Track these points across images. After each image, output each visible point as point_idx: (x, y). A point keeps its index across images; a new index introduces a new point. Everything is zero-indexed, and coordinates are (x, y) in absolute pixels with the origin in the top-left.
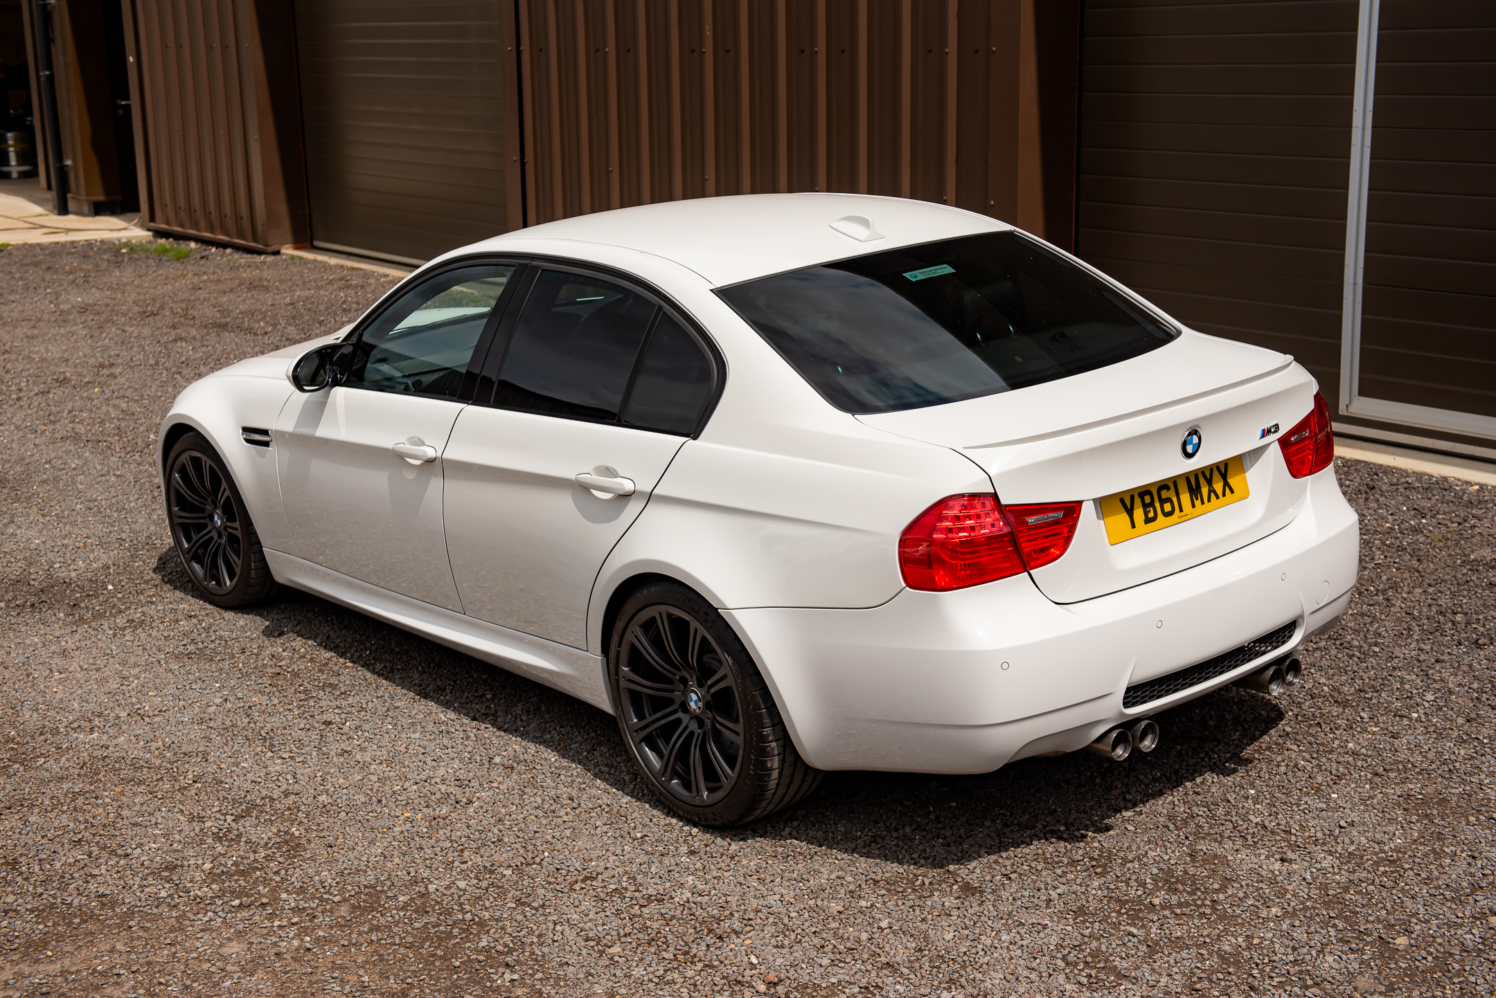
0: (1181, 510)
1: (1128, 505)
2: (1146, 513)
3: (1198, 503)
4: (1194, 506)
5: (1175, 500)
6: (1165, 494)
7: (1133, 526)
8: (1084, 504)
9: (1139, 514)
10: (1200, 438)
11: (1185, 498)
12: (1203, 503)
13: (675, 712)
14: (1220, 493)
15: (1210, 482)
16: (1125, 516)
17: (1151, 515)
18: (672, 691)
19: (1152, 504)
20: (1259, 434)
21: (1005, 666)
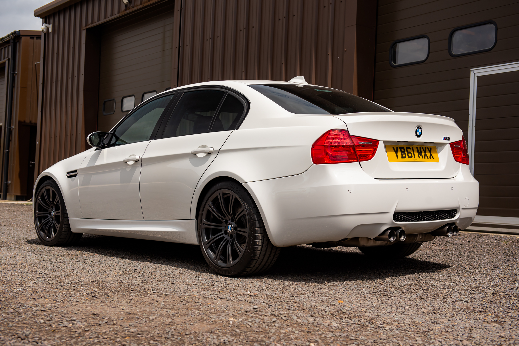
0: (415, 158)
1: (396, 150)
2: (402, 155)
3: (421, 157)
4: (419, 158)
5: (412, 153)
6: (409, 150)
7: (397, 158)
8: (380, 142)
9: (399, 154)
10: (422, 130)
11: (416, 154)
12: (423, 158)
13: (222, 234)
14: (429, 157)
15: (425, 152)
16: (394, 153)
17: (404, 156)
18: (221, 226)
19: (404, 152)
20: (443, 138)
21: (350, 191)
